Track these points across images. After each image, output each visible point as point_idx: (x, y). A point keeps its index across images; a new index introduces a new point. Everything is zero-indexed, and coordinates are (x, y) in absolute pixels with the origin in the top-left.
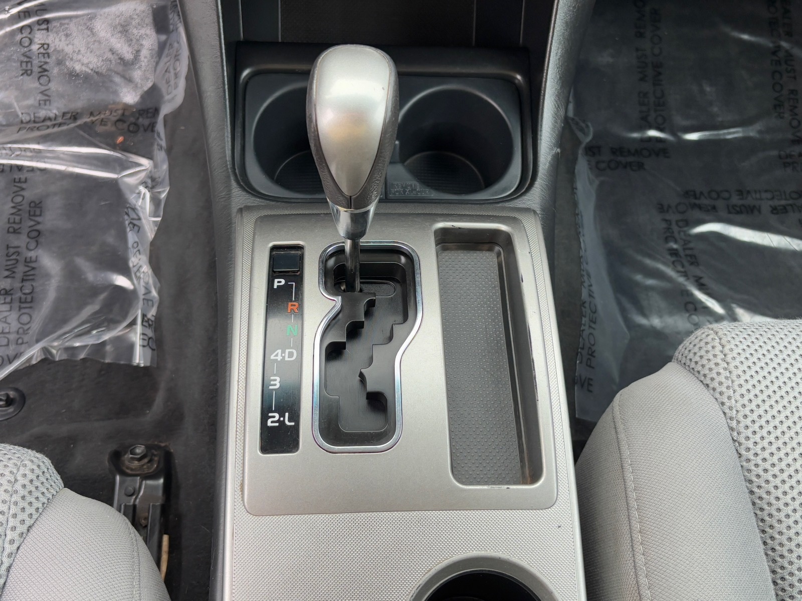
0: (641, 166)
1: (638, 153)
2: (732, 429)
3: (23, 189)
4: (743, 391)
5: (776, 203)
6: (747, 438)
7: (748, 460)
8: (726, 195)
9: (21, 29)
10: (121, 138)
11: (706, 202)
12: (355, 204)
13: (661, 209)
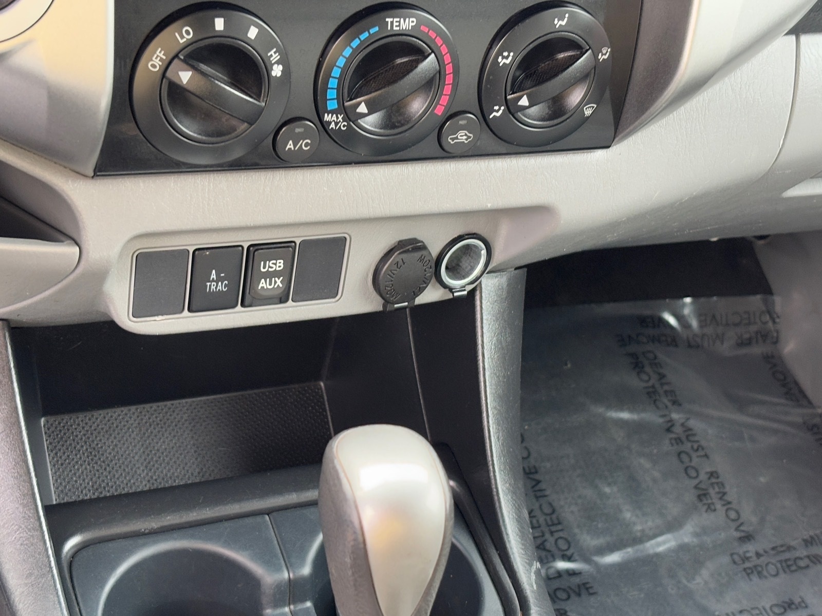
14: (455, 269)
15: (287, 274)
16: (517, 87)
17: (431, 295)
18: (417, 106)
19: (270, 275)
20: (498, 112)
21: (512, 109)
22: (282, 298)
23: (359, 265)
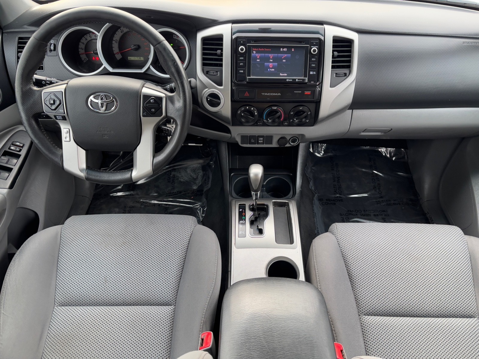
1: (333, 200)
2: (338, 242)
3: (167, 210)
4: (340, 234)
5: (375, 213)
6: (341, 243)
7: (341, 247)
9: (168, 171)
10: (192, 197)
11: (354, 213)
12: (256, 191)
13: (341, 215)
14: (293, 141)
15: (263, 140)
16: (294, 117)
17: (288, 145)
19: (261, 140)
20: (291, 121)
21: (294, 120)
22: (263, 143)
23: (275, 140)
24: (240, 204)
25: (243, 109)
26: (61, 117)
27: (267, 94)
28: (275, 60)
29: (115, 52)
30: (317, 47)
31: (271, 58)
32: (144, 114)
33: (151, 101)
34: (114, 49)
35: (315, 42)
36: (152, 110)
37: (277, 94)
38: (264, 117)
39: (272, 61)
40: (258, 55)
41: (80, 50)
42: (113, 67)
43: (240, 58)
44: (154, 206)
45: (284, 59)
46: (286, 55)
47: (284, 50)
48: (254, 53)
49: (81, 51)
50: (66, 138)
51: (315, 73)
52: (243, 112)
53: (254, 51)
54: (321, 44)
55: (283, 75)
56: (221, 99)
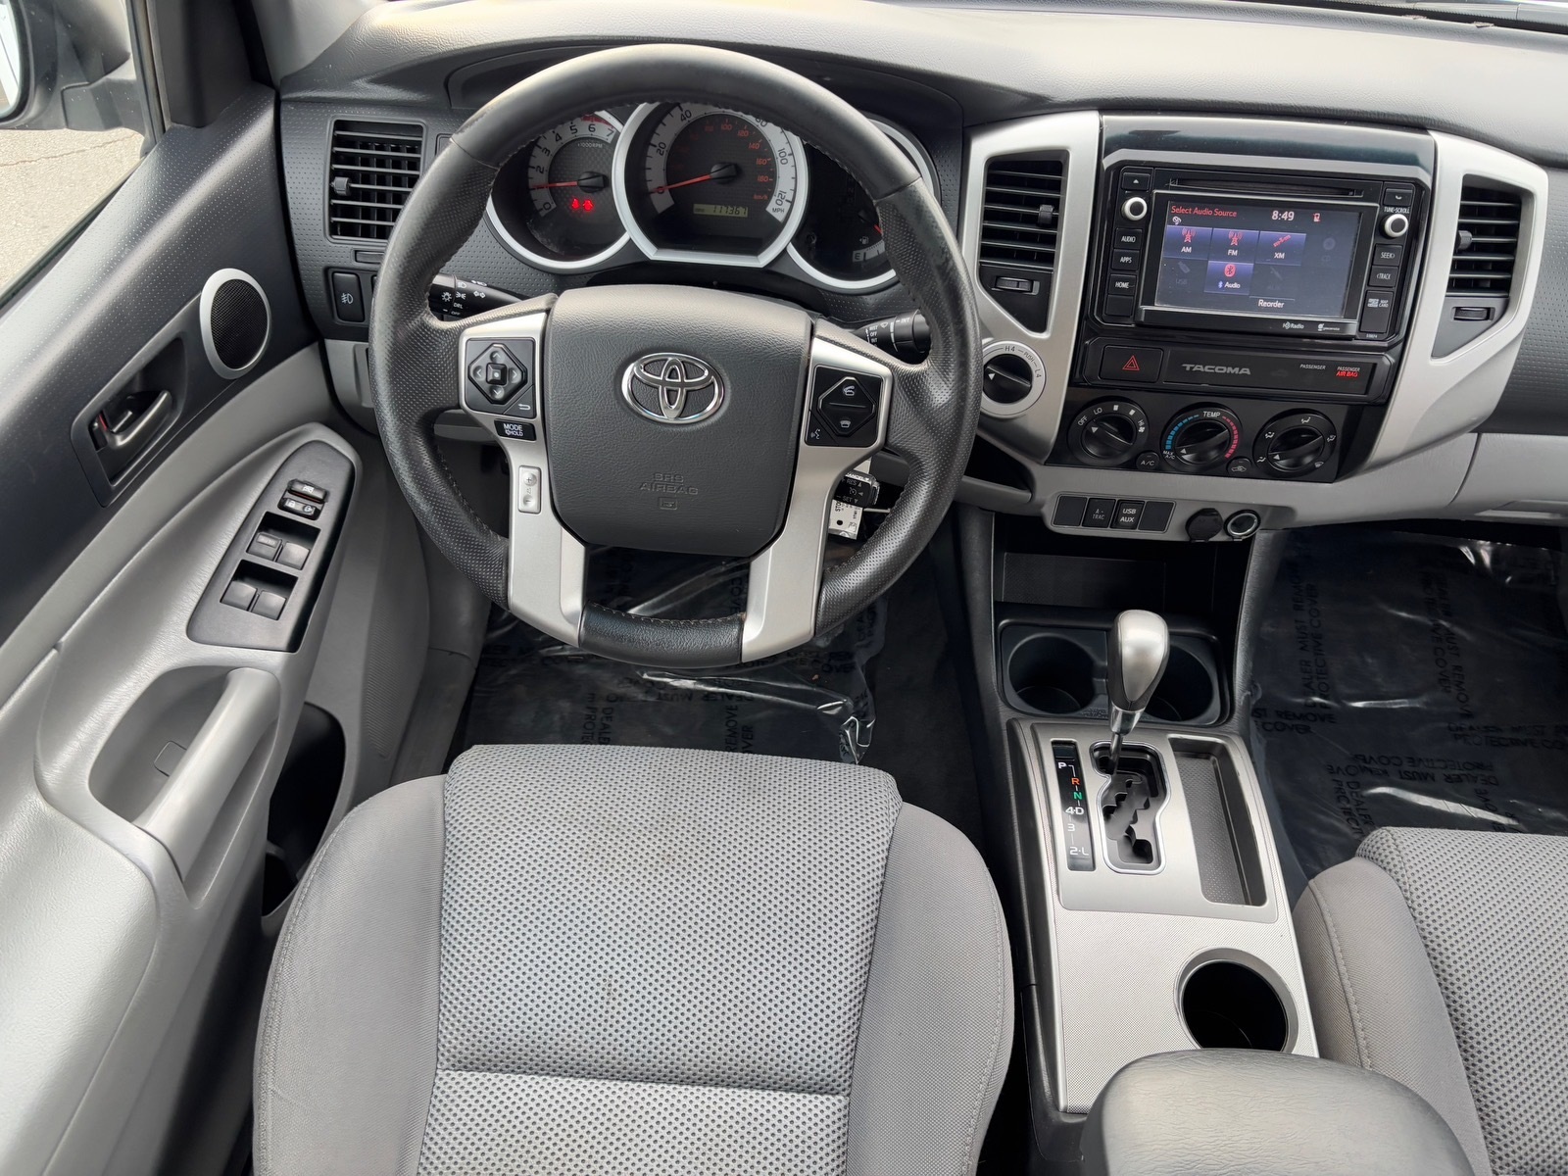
0: (1307, 729)
1: (1302, 717)
2: (1407, 899)
3: (734, 715)
4: (1414, 871)
5: (1450, 772)
6: (1420, 905)
8: (1396, 761)
9: (733, 581)
10: (816, 677)
11: (1376, 766)
12: (1129, 706)
13: (1331, 771)
14: (1238, 526)
15: (1137, 516)
16: (1275, 450)
17: (1220, 537)
18: (1213, 454)
19: (1127, 516)
20: (1262, 460)
21: (1270, 460)
22: (1133, 527)
23: (1178, 518)
24: (1054, 743)
25: (1099, 411)
26: (519, 427)
27: (1202, 369)
28: (1246, 251)
29: (651, 186)
30: (1405, 210)
31: (1234, 242)
32: (813, 435)
33: (846, 390)
34: (649, 175)
35: (1399, 194)
36: (843, 423)
37: (1236, 370)
38: (1169, 442)
39: (1235, 253)
40: (1189, 232)
41: (532, 173)
42: (659, 242)
43: (1124, 239)
44: (690, 699)
45: (1279, 249)
46: (1288, 236)
47: (1285, 216)
48: (1175, 226)
49: (536, 178)
50: (526, 501)
51: (1386, 306)
52: (1099, 420)
53: (1175, 214)
54: (1421, 200)
55: (1271, 304)
56: (1035, 375)
